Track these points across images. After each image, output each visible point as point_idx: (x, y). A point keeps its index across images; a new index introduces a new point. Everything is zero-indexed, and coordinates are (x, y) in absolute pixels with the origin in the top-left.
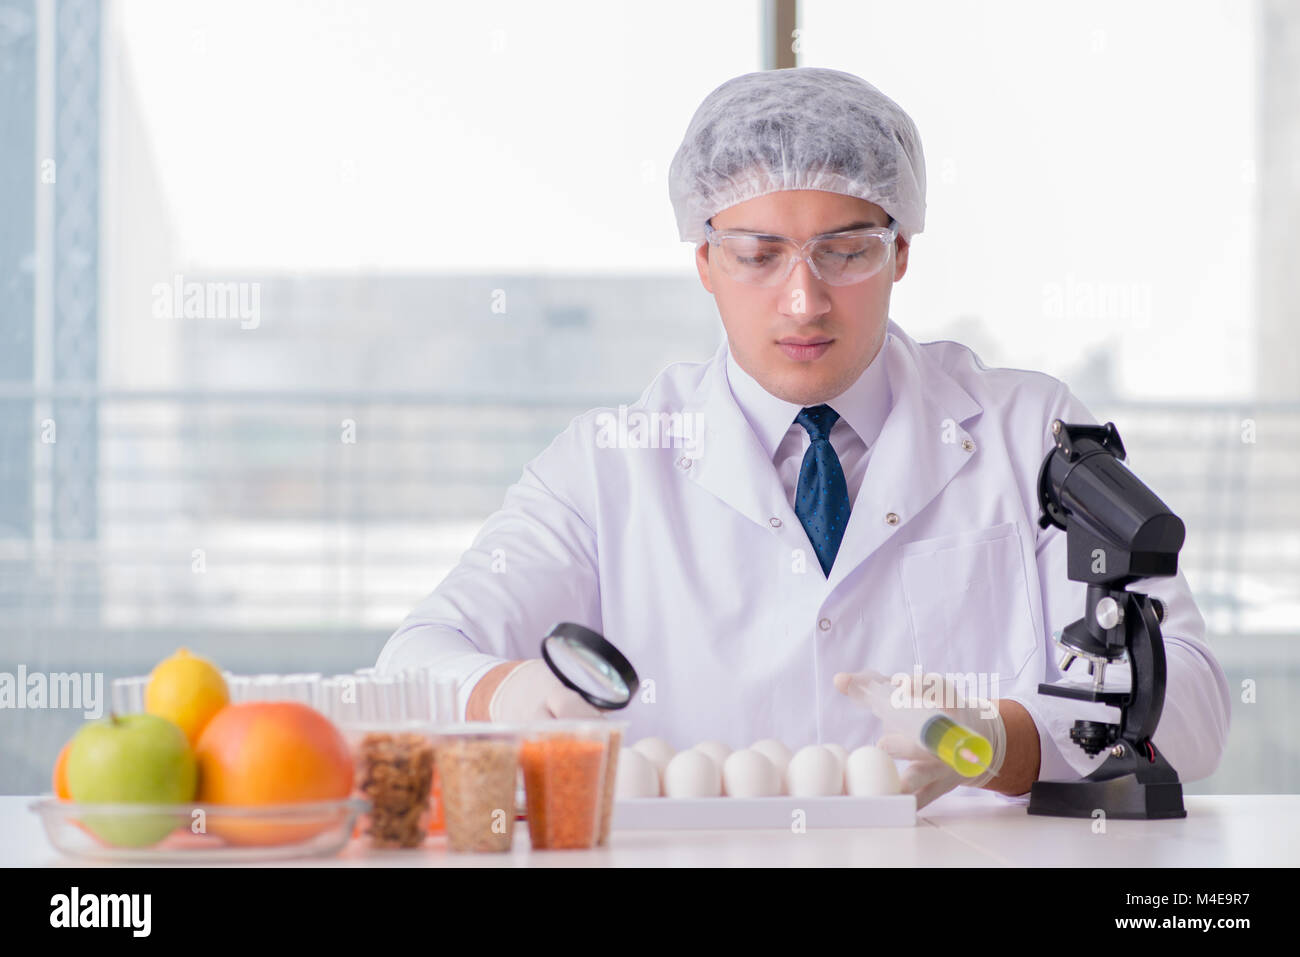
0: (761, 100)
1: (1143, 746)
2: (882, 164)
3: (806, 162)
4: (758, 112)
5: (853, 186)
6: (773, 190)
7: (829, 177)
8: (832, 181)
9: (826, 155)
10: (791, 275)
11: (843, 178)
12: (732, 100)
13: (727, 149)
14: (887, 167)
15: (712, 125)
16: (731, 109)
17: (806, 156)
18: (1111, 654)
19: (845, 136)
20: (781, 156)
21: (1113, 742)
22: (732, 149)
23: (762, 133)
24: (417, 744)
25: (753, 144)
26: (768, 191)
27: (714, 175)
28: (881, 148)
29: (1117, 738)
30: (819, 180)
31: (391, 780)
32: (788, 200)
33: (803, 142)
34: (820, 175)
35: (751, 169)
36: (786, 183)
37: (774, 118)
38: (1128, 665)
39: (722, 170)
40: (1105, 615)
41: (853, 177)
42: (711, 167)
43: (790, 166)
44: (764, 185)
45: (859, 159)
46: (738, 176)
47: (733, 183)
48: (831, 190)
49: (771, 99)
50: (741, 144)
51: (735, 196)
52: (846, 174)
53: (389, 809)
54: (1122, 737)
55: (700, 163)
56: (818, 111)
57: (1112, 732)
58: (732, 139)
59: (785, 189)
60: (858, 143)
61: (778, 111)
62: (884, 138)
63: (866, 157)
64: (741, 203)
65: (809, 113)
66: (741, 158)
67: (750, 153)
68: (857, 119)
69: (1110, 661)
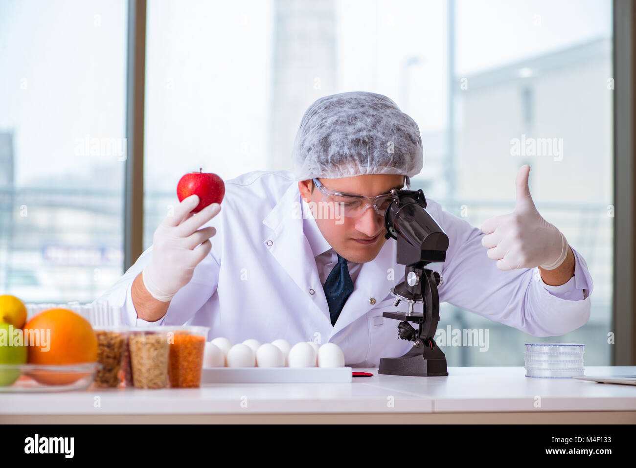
0: (354, 124)
2: (413, 159)
3: (379, 163)
4: (354, 134)
5: (399, 172)
6: (361, 174)
7: (389, 169)
9: (390, 159)
11: (396, 169)
12: (337, 121)
13: (339, 152)
15: (329, 135)
16: (338, 127)
17: (380, 159)
19: (398, 148)
20: (367, 159)
22: (341, 153)
23: (358, 146)
25: (353, 152)
26: (359, 175)
27: (331, 165)
28: (413, 151)
30: (384, 170)
32: (366, 179)
33: (379, 153)
34: (385, 168)
35: (351, 164)
36: (368, 172)
37: (363, 138)
39: (335, 162)
40: (411, 280)
41: (400, 168)
42: (330, 160)
43: (371, 164)
44: (356, 171)
45: (404, 159)
46: (343, 166)
47: (339, 169)
48: (389, 173)
49: (359, 124)
50: (346, 150)
51: (339, 174)
52: (397, 167)
55: (323, 157)
56: (383, 133)
58: (341, 147)
60: (403, 150)
61: (364, 133)
62: (414, 145)
63: (407, 158)
64: (342, 178)
65: (380, 135)
66: (346, 158)
67: (352, 156)
68: (401, 136)
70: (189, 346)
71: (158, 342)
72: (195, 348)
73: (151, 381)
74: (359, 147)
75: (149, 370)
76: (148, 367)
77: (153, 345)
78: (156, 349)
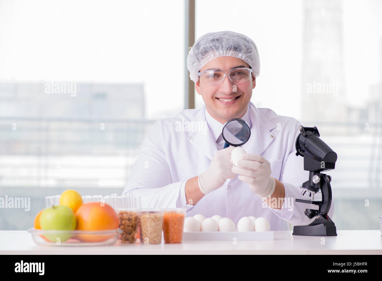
0: (213, 35)
1: (325, 216)
2: (248, 49)
3: (226, 48)
5: (240, 55)
6: (218, 57)
8: (234, 53)
9: (232, 46)
10: (224, 81)
11: (237, 53)
14: (249, 50)
15: (200, 42)
17: (226, 46)
18: (316, 191)
19: (237, 42)
20: (219, 47)
21: (317, 215)
22: (205, 47)
24: (133, 215)
25: (211, 45)
26: (216, 57)
27: (201, 54)
28: (247, 45)
29: (318, 214)
30: (230, 53)
31: (127, 224)
32: (222, 59)
33: (225, 43)
34: (231, 52)
35: (211, 52)
36: (221, 54)
37: (217, 38)
38: (321, 194)
39: (203, 53)
40: (315, 180)
41: (240, 52)
43: (222, 50)
44: (214, 56)
45: (241, 47)
46: (207, 54)
47: (206, 56)
48: (234, 56)
50: (208, 45)
51: (207, 60)
52: (238, 51)
53: (126, 232)
54: (319, 214)
55: (196, 52)
56: (229, 36)
57: (316, 212)
58: (206, 44)
59: (221, 56)
60: (241, 43)
61: (218, 36)
62: (248, 43)
63: (243, 47)
64: (209, 62)
66: (208, 48)
67: (211, 47)
68: (240, 38)
69: (316, 193)
70: (175, 219)
71: (156, 218)
72: (178, 221)
73: (152, 239)
74: (215, 42)
75: (151, 233)
76: (150, 231)
77: (153, 219)
78: (154, 222)
